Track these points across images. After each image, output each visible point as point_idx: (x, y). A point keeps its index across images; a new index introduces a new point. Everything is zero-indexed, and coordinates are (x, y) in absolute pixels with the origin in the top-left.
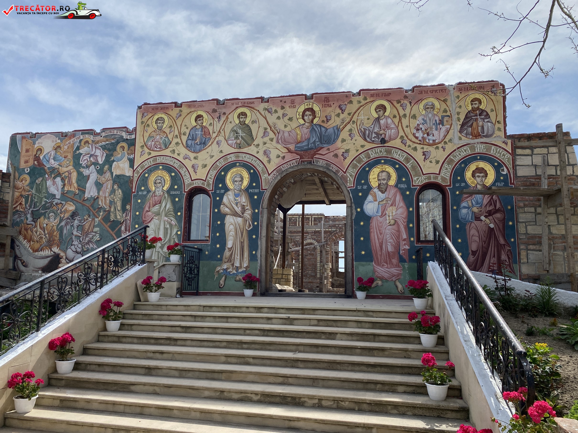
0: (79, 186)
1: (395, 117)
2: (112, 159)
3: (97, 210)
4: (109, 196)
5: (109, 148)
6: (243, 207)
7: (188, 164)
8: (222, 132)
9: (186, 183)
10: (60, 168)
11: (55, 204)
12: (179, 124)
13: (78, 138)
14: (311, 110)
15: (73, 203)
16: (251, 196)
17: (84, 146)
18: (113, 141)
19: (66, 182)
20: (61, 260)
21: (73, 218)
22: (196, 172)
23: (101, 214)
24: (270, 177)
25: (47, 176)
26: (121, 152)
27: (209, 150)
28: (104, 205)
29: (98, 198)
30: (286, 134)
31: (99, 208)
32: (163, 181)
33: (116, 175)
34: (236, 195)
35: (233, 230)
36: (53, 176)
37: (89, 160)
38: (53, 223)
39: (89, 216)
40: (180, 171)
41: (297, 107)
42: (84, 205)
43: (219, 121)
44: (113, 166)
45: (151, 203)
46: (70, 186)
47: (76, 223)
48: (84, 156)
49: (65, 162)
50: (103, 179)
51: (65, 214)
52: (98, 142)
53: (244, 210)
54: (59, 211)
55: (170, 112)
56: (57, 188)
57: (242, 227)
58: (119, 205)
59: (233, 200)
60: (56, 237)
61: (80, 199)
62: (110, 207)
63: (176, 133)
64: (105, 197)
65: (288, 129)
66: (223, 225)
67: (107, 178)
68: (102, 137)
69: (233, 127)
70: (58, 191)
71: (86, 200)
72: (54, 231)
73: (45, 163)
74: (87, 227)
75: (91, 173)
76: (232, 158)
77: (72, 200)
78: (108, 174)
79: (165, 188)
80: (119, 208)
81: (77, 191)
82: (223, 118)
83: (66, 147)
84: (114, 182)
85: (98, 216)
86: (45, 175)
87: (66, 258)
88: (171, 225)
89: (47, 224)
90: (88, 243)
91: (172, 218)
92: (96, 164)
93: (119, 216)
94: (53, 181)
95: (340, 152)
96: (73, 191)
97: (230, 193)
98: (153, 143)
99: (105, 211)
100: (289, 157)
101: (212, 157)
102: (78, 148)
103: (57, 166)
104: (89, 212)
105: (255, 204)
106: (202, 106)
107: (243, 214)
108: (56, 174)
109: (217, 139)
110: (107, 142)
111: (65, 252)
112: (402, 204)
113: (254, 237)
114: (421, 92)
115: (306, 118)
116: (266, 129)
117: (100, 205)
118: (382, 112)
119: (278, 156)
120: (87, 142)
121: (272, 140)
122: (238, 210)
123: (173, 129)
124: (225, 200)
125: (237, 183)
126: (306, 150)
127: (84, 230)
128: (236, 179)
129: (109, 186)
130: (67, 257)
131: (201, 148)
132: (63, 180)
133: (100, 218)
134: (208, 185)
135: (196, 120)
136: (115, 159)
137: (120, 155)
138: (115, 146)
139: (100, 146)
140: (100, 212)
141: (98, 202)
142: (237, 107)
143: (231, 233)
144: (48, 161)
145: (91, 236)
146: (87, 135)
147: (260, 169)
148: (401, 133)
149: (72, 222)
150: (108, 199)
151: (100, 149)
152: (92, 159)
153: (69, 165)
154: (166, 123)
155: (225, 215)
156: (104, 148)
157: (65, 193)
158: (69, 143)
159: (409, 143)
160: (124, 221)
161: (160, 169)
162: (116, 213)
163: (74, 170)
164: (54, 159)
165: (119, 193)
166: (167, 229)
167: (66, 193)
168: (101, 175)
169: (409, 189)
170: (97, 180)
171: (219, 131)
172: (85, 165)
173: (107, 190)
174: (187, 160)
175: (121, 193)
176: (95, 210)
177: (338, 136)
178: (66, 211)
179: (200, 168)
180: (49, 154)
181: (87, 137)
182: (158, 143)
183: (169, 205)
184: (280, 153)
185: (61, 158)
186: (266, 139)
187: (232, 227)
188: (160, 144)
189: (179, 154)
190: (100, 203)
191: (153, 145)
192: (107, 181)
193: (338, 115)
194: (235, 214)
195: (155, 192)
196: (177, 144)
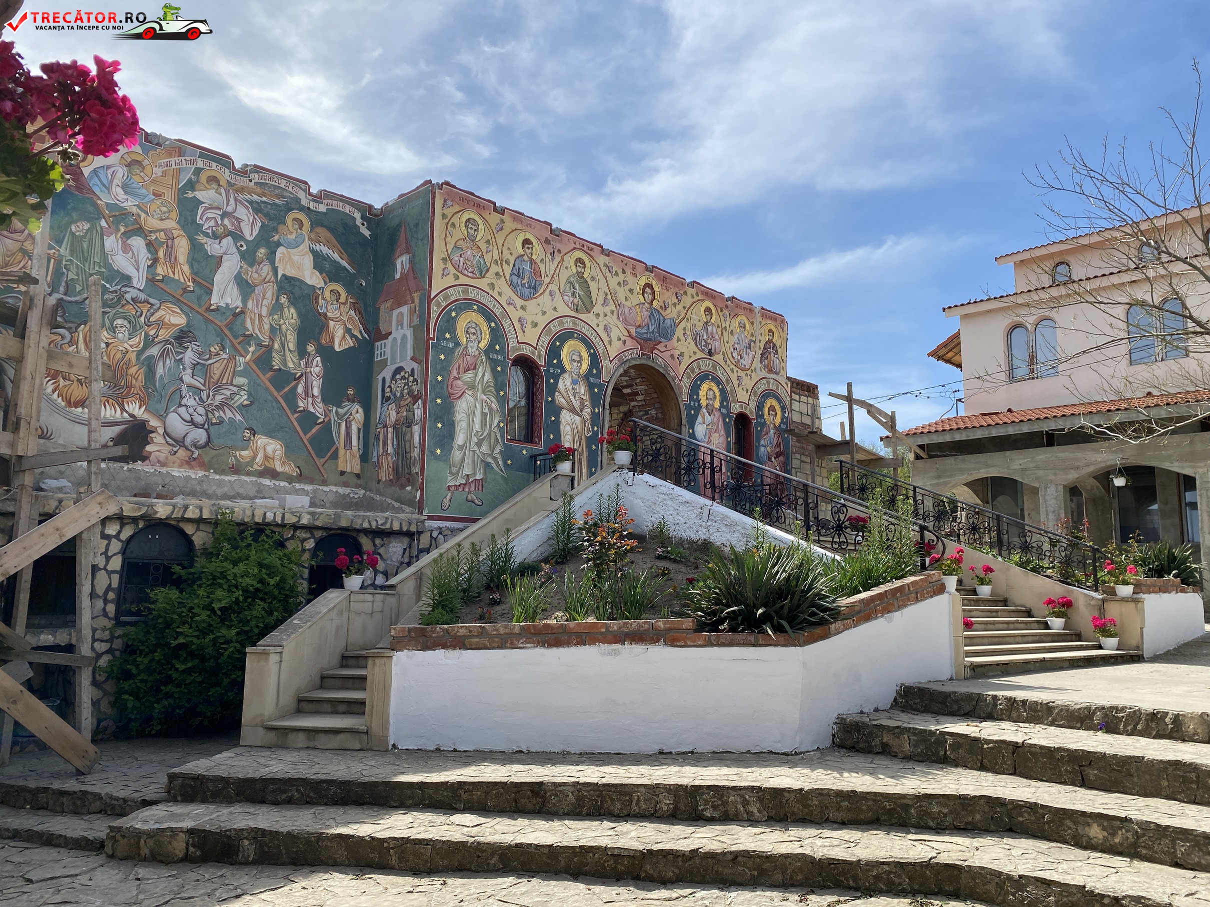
0: (194, 273)
1: (718, 327)
2: (276, 238)
3: (241, 339)
4: (270, 315)
5: (268, 213)
6: (582, 401)
7: (515, 314)
8: (557, 278)
9: (511, 346)
10: (143, 215)
11: (129, 299)
12: (500, 241)
13: (192, 162)
14: (650, 286)
15: (181, 310)
16: (591, 386)
17: (207, 186)
18: (277, 201)
19: (161, 254)
20: (151, 435)
21: (180, 344)
22: (524, 332)
23: (251, 349)
24: (611, 366)
25: (103, 223)
26: (296, 230)
27: (540, 300)
28: (257, 331)
29: (242, 312)
30: (627, 311)
31: (244, 335)
32: (479, 332)
33: (284, 275)
34: (574, 382)
35: (570, 433)
36: (122, 229)
37: (220, 222)
38: (126, 345)
39: (223, 348)
40: (503, 322)
41: (638, 277)
42: (207, 321)
43: (553, 260)
44: (278, 255)
45: (461, 366)
46: (173, 267)
47: (189, 356)
48: (207, 209)
49: (156, 206)
50: (255, 275)
51: (158, 330)
52: (242, 190)
53: (582, 407)
54: (142, 319)
55: (487, 217)
56: (136, 262)
57: (580, 430)
58: (291, 339)
59: (570, 387)
60: (137, 379)
61: (199, 305)
62: (272, 340)
63: (496, 257)
64: (260, 316)
65: (628, 304)
66: (557, 423)
67: (264, 275)
68: (252, 184)
69: (569, 277)
70: (138, 270)
71: (213, 310)
72: (128, 365)
73: (97, 190)
74: (217, 370)
75: (225, 254)
76: (568, 324)
77: (178, 302)
78: (266, 269)
79: (482, 345)
80: (292, 346)
81: (191, 284)
82: (558, 258)
83: (158, 171)
84: (281, 290)
85: (242, 352)
86: (99, 219)
87: (166, 433)
88: (491, 409)
89: (108, 345)
90: (221, 407)
91: (493, 399)
92: (237, 236)
93: (292, 363)
94: (124, 243)
95: (676, 353)
96: (178, 281)
97: (566, 376)
98: (462, 260)
99: (259, 345)
100: (630, 343)
101: (544, 313)
102: (191, 185)
103: (135, 210)
104: (222, 340)
105: (595, 400)
106: (531, 226)
107: (581, 411)
108: (130, 228)
109: (550, 288)
110: (264, 199)
111: (162, 418)
112: (723, 432)
113: (594, 447)
114: (737, 306)
115: (646, 295)
116: (606, 295)
117: (248, 330)
118: (709, 317)
119: (619, 339)
120: (213, 179)
121: (612, 312)
122: (577, 404)
123: (491, 247)
124: (561, 385)
125: (575, 364)
126: (647, 340)
127: (211, 377)
128: (574, 357)
129: (269, 295)
130: (168, 430)
131: (529, 294)
132: (151, 246)
133: (248, 357)
134: (539, 356)
135: (523, 246)
136: (282, 241)
137: (293, 237)
138: (282, 213)
139: (247, 201)
140: (250, 345)
141: (244, 322)
142: (574, 248)
143: (568, 437)
144: (109, 189)
145: (228, 393)
146: (214, 164)
147: (601, 352)
148: (723, 350)
149: (178, 353)
150: (265, 320)
151: (247, 208)
152: (226, 221)
153: (168, 218)
154: (481, 232)
155: (562, 408)
156: (257, 208)
157: (158, 281)
158: (167, 165)
159: (728, 362)
160: (302, 375)
161: (474, 311)
162: (284, 355)
163: (182, 233)
164: (125, 187)
165: (291, 315)
166: (486, 414)
167: (162, 281)
168: (251, 265)
169: (728, 415)
170: (239, 272)
171: (553, 277)
172: (210, 231)
173: (265, 302)
174: (512, 307)
175: (295, 316)
176: (236, 337)
177: (674, 334)
178: (160, 324)
179: (529, 326)
180: (110, 171)
181: (214, 168)
182: (469, 263)
183: (488, 376)
184: (621, 335)
185: (144, 191)
186: (607, 309)
187: (568, 428)
188: (472, 267)
189: (500, 294)
190: (249, 325)
191: (461, 264)
192: (264, 281)
193: (674, 305)
194: (572, 410)
195: (466, 347)
196: (497, 274)
